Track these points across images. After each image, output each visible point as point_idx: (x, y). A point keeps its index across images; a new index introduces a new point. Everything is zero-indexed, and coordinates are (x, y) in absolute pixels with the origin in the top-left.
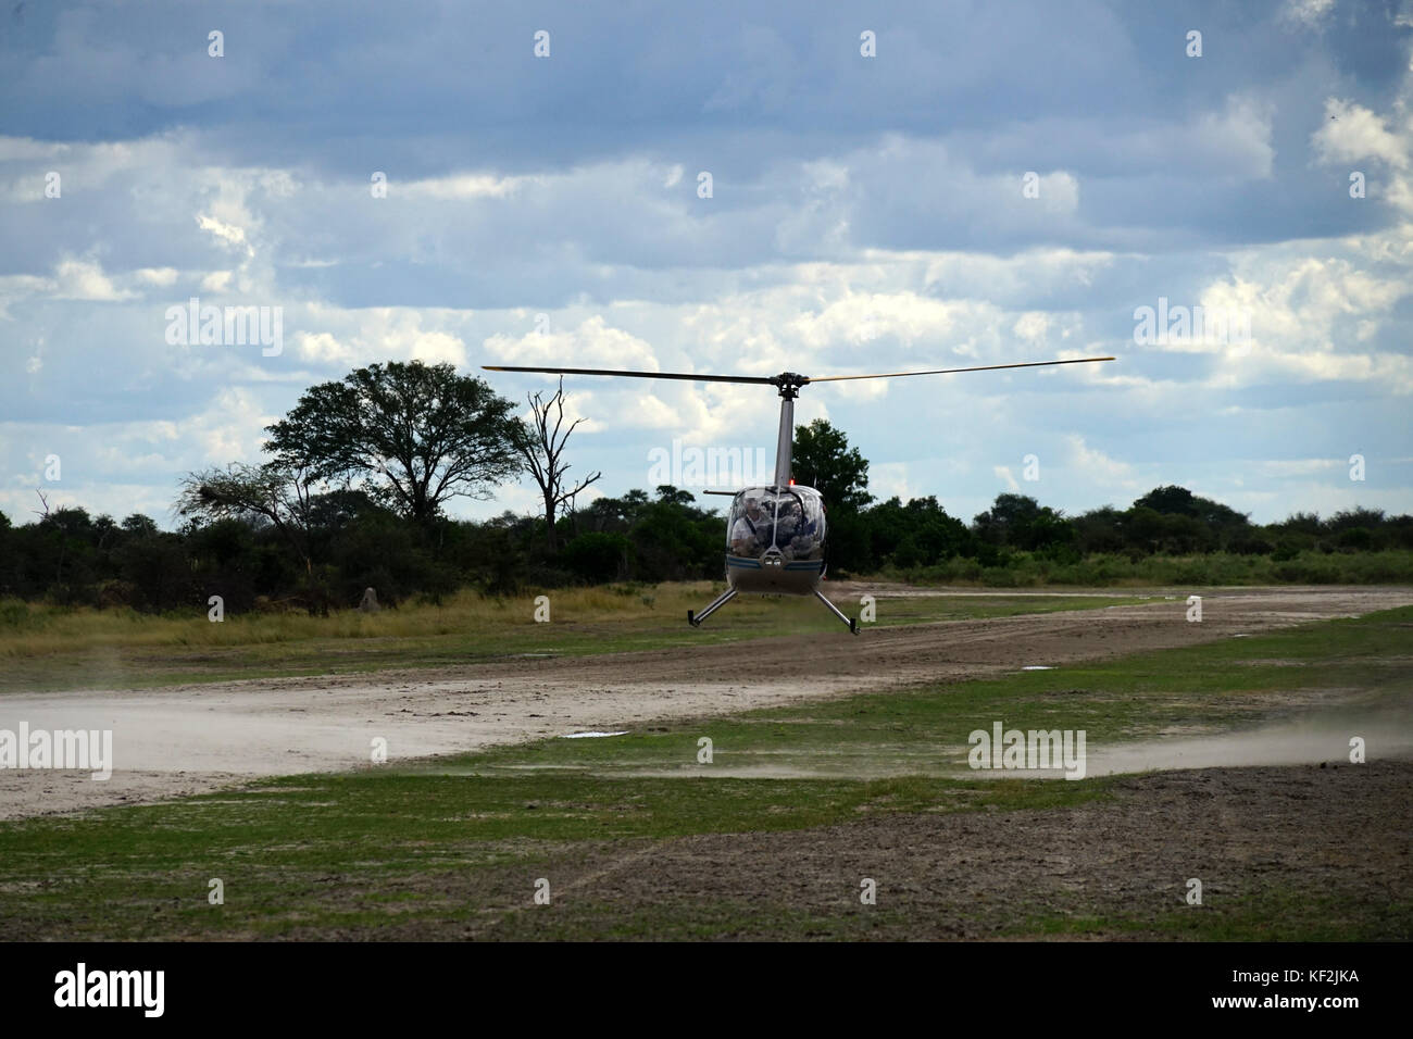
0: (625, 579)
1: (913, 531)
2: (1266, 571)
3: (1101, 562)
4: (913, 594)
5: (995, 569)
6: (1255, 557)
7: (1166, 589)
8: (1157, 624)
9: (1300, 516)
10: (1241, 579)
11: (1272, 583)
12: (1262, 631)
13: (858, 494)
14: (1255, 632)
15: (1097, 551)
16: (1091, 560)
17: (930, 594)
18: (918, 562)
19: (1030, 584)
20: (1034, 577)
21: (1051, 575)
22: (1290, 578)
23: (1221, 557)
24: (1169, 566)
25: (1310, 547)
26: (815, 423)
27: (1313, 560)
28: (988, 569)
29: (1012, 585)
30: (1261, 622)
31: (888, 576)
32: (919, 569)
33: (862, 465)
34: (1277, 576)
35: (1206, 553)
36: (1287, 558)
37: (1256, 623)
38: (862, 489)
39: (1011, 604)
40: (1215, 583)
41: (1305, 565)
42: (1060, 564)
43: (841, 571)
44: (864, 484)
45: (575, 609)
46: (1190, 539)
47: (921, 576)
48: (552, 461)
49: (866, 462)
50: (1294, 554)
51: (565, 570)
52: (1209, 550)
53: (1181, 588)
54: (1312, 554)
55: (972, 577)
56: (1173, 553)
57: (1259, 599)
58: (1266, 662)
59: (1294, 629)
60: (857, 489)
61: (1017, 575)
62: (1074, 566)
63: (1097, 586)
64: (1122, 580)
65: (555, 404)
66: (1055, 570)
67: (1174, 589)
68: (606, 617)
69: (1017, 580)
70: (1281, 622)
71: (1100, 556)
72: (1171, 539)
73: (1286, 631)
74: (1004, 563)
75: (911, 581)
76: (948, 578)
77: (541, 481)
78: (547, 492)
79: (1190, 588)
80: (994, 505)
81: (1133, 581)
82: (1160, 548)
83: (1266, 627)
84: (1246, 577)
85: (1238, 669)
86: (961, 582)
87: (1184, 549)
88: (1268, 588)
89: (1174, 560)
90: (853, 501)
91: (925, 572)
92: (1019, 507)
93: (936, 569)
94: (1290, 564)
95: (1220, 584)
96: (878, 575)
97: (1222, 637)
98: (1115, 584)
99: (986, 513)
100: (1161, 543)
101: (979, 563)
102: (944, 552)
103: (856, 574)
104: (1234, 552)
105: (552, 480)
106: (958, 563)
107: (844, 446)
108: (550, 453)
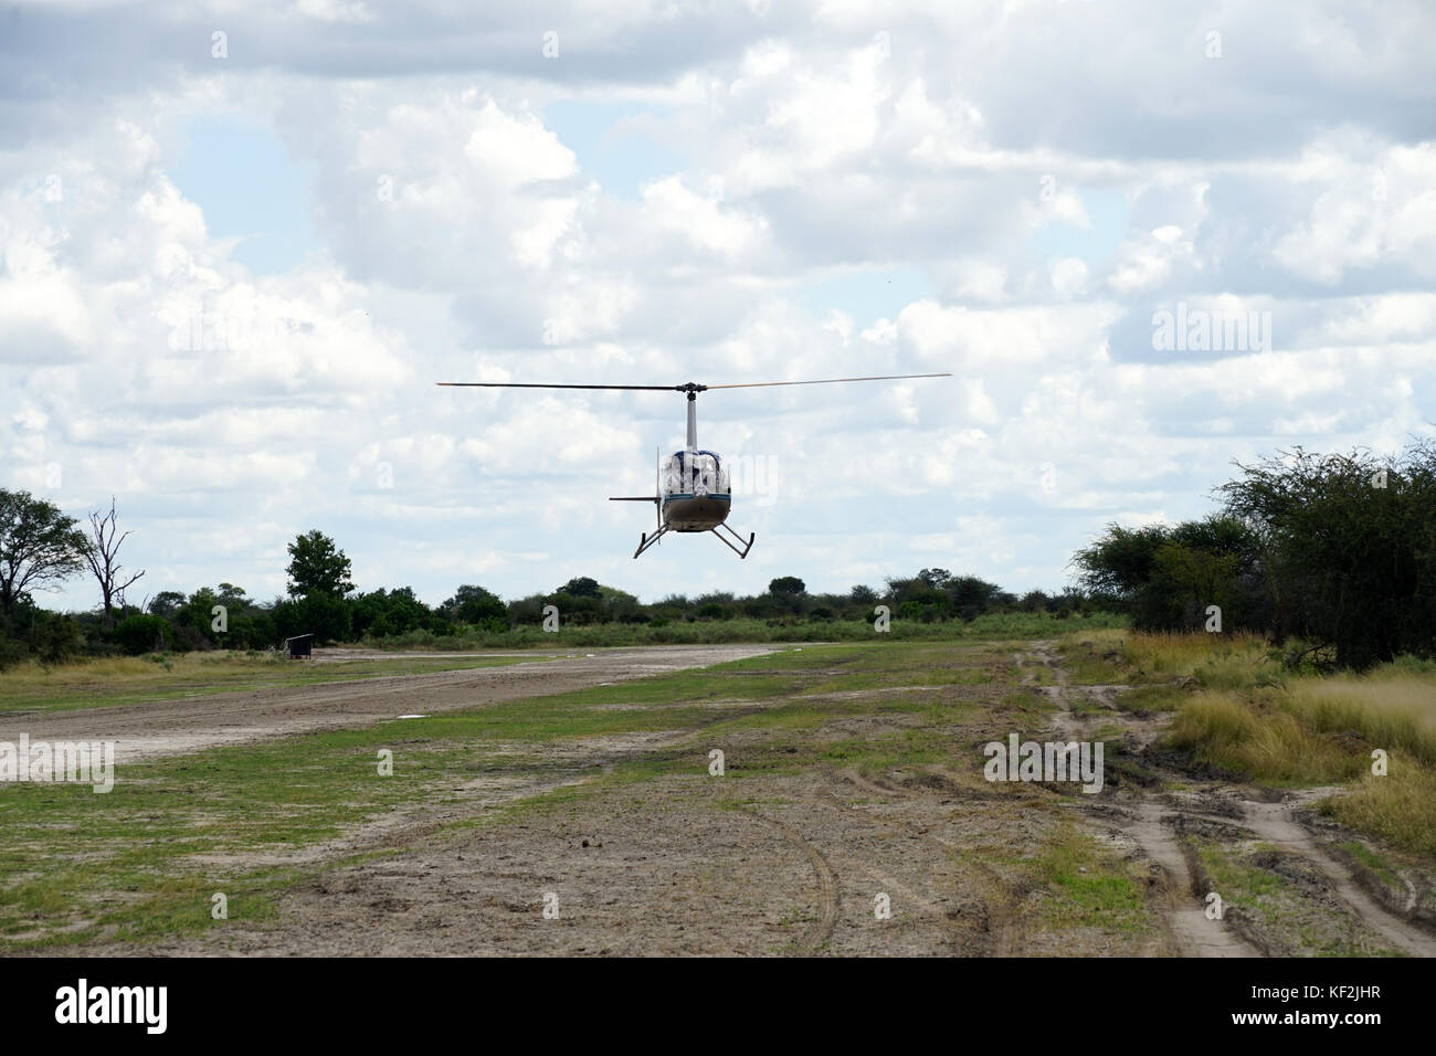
0: (161, 649)
1: (385, 611)
2: (644, 635)
3: (524, 631)
4: (381, 657)
5: (445, 637)
6: (638, 625)
7: (571, 650)
8: (543, 677)
9: (674, 596)
10: (625, 642)
11: (648, 644)
12: (625, 680)
13: (344, 584)
14: (619, 681)
15: (523, 623)
16: (519, 630)
17: (394, 657)
18: (387, 633)
19: (470, 648)
20: (474, 643)
21: (486, 641)
22: (662, 639)
23: (613, 626)
24: (574, 633)
25: (679, 617)
26: (311, 532)
27: (681, 627)
28: (440, 638)
29: (457, 649)
30: (627, 673)
31: (366, 644)
32: (387, 638)
33: (347, 562)
34: (652, 639)
35: (603, 623)
36: (660, 625)
37: (623, 673)
38: (347, 581)
39: (450, 662)
40: (607, 645)
41: (673, 631)
42: (493, 631)
43: (331, 641)
44: (348, 576)
45: (106, 673)
46: (591, 613)
47: (390, 644)
48: (108, 562)
49: (349, 561)
50: (665, 623)
51: (115, 643)
52: (605, 622)
53: (583, 649)
54: (679, 623)
55: (426, 643)
56: (579, 624)
57: (637, 656)
58: (613, 707)
59: (651, 678)
60: (343, 580)
61: (461, 641)
62: (503, 634)
63: (519, 649)
64: (538, 644)
65: (110, 520)
66: (489, 637)
67: (576, 650)
68: (127, 679)
69: (461, 645)
70: (642, 673)
71: (525, 627)
72: (577, 613)
73: (643, 679)
74: (452, 633)
75: (380, 647)
76: (409, 645)
77: (100, 578)
78: (105, 586)
79: (589, 649)
80: (457, 593)
81: (548, 645)
82: (569, 620)
83: (629, 676)
84: (631, 640)
85: (587, 713)
86: (420, 647)
87: (586, 621)
88: (645, 647)
89: (578, 629)
90: (340, 590)
91: (393, 640)
92: (474, 594)
93: (401, 638)
94: (662, 629)
95: (610, 646)
96: (360, 644)
97: (590, 686)
98: (533, 646)
99: (451, 599)
100: (570, 617)
101: (433, 633)
102: (408, 626)
103: (342, 643)
104: (623, 622)
105: (108, 577)
106: (419, 634)
107: (332, 549)
108: (106, 557)
